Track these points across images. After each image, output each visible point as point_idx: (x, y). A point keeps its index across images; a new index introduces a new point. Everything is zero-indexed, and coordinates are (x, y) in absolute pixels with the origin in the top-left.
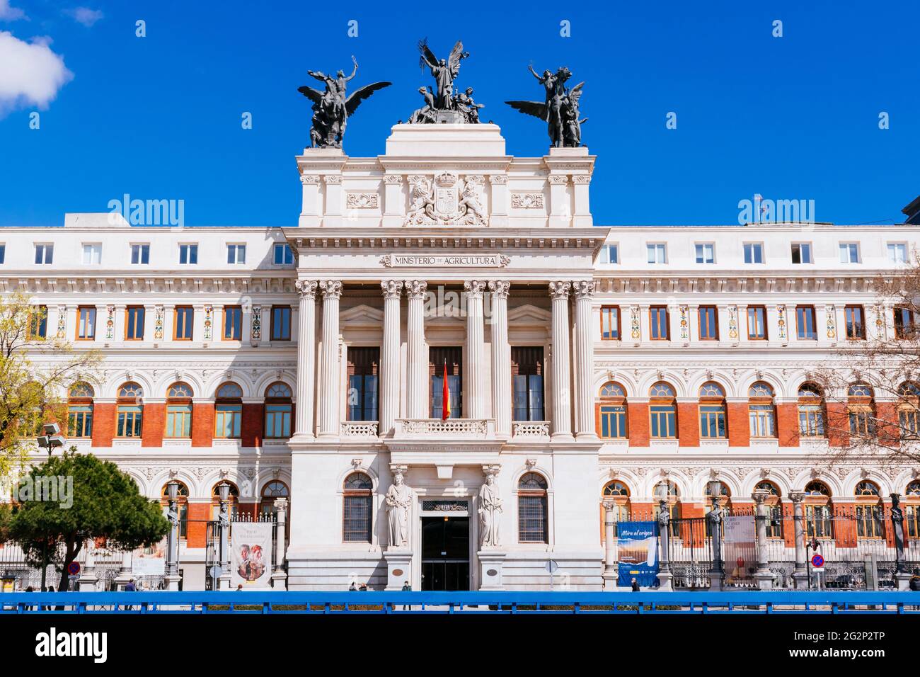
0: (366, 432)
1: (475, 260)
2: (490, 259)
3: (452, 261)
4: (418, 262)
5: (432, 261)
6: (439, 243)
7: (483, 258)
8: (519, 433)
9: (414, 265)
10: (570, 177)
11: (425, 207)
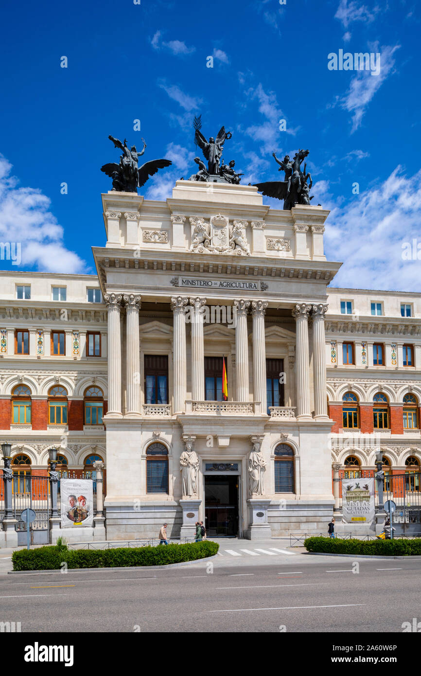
0: (162, 413)
1: (242, 285)
2: (253, 284)
3: (225, 284)
4: (199, 284)
5: (210, 283)
6: (216, 270)
7: (247, 284)
8: (274, 415)
9: (196, 286)
10: (310, 227)
11: (204, 242)
